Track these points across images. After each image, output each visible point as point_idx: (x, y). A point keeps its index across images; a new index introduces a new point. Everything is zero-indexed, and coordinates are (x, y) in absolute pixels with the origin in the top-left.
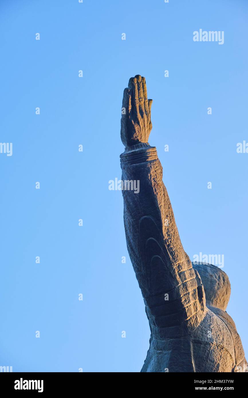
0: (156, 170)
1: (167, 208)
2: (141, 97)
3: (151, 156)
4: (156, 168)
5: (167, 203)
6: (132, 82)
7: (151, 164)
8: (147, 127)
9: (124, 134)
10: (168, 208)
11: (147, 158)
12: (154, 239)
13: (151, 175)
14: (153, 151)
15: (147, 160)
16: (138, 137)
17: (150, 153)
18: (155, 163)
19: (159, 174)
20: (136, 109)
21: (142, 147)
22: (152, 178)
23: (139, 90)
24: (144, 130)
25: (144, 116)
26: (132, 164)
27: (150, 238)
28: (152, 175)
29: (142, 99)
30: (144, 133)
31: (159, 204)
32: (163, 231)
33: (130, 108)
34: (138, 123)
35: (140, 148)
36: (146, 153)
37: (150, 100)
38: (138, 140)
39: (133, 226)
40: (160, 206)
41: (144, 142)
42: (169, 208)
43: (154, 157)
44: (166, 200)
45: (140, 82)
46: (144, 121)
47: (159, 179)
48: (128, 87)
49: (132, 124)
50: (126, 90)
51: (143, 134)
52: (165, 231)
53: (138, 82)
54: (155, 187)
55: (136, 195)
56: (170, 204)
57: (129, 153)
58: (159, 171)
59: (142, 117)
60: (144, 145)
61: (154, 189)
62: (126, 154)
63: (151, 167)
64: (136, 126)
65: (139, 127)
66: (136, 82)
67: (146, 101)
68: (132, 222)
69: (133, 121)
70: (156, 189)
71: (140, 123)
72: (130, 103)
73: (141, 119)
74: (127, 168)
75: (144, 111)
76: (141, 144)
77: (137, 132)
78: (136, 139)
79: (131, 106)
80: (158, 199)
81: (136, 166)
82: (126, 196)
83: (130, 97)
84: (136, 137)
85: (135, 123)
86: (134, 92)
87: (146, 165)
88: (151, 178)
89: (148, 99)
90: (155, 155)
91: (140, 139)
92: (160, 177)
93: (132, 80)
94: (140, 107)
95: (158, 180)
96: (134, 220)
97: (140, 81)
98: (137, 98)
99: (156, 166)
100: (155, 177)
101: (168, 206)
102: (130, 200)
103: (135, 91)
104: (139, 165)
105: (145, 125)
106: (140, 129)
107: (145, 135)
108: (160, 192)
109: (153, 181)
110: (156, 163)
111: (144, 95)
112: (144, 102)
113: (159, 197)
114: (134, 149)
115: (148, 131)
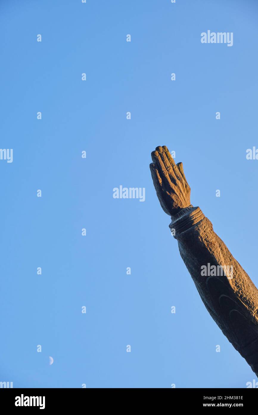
0: (205, 230)
1: (228, 262)
2: (168, 167)
3: (196, 219)
4: (204, 228)
5: (227, 256)
6: (154, 157)
7: (198, 227)
8: (184, 191)
9: (164, 206)
10: (229, 260)
11: (193, 222)
12: (225, 296)
13: (201, 237)
14: (196, 213)
15: (193, 224)
16: (178, 205)
17: (194, 216)
18: (201, 223)
19: (209, 232)
20: (167, 180)
21: (185, 213)
22: (204, 240)
23: (163, 160)
24: (182, 196)
25: (177, 183)
26: (181, 233)
27: (222, 296)
28: (203, 237)
29: (170, 168)
30: (183, 198)
31: (219, 262)
32: (231, 285)
33: (161, 181)
34: (174, 192)
35: (184, 214)
36: (190, 218)
37: (179, 164)
38: (179, 207)
39: (202, 289)
40: (220, 263)
41: (186, 207)
42: (231, 260)
43: (199, 219)
44: (225, 254)
45: (162, 153)
46: (179, 187)
47: (211, 237)
48: (152, 162)
49: (168, 195)
50: (151, 165)
51: (182, 200)
52: (233, 284)
53: (159, 154)
54: (209, 247)
55: (195, 260)
56: (231, 255)
57: (175, 223)
58: (209, 229)
59: (176, 184)
60: (186, 210)
61: (208, 249)
62: (172, 225)
63: (199, 229)
64: (173, 196)
65: (176, 195)
66: (158, 154)
67: (174, 167)
68: (200, 286)
69: (168, 193)
70: (211, 248)
71: (176, 191)
72: (159, 177)
73: (175, 187)
74: (178, 237)
75: (176, 178)
76: (183, 211)
77: (175, 200)
78: (177, 207)
79: (161, 179)
80: (216, 258)
81: (185, 234)
82: (187, 263)
83: (157, 171)
84: (176, 206)
85: (170, 193)
86: (159, 165)
87: (194, 230)
88: (202, 240)
89: (176, 164)
90: (200, 215)
91: (181, 205)
92: (211, 235)
93: (153, 154)
94: (170, 176)
95: (210, 239)
96: (201, 284)
97: (162, 151)
98: (164, 169)
99: (204, 226)
100: (206, 237)
101: (229, 259)
102: (191, 266)
103: (160, 163)
104: (187, 231)
105: (181, 191)
106: (177, 197)
107: (184, 200)
108: (216, 249)
109: (205, 242)
110: (203, 223)
111: (170, 163)
112: (173, 169)
113: (216, 255)
114: (178, 217)
115: (186, 194)
